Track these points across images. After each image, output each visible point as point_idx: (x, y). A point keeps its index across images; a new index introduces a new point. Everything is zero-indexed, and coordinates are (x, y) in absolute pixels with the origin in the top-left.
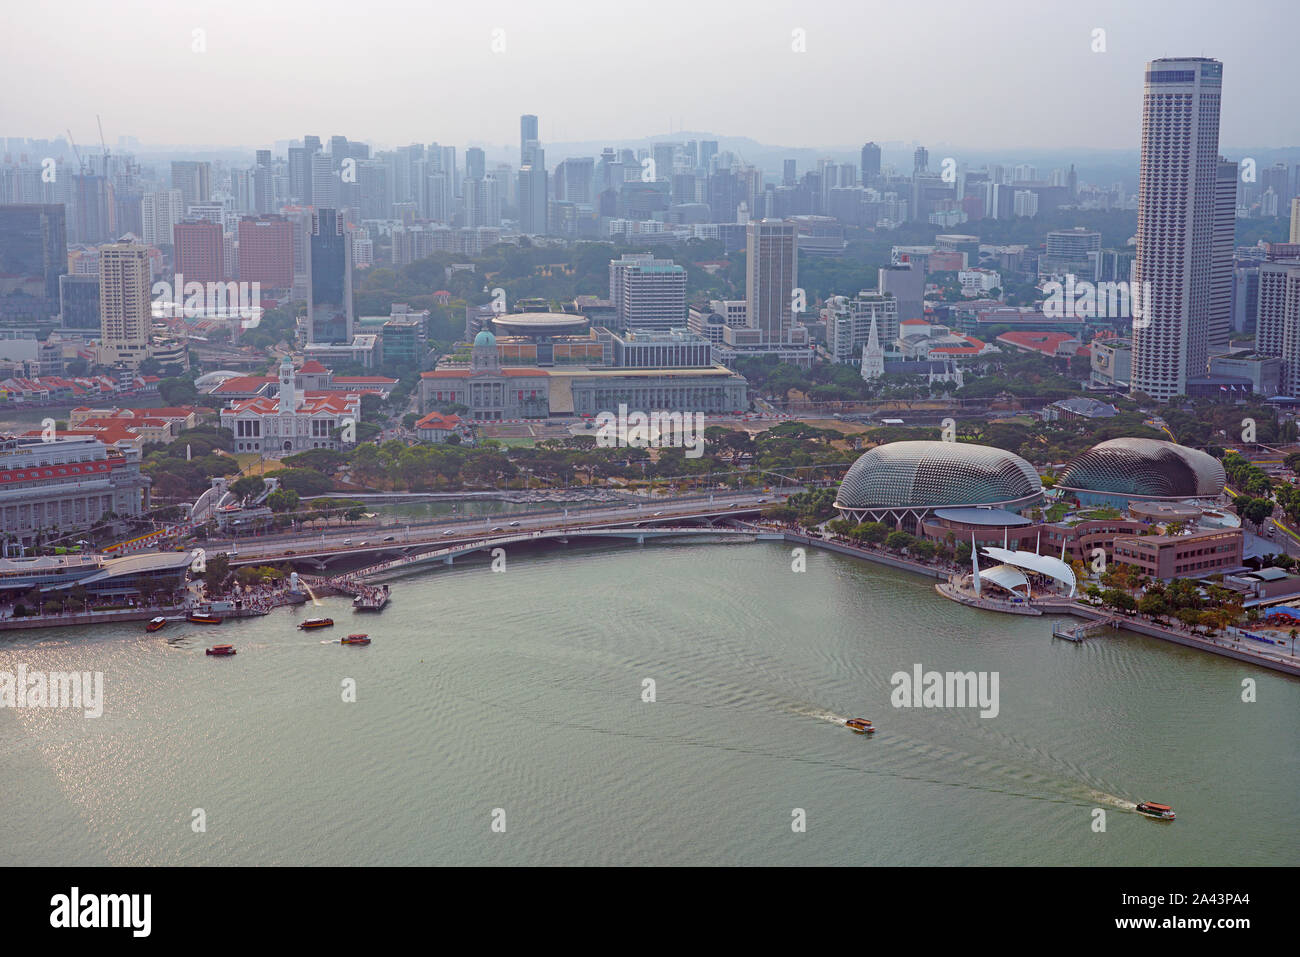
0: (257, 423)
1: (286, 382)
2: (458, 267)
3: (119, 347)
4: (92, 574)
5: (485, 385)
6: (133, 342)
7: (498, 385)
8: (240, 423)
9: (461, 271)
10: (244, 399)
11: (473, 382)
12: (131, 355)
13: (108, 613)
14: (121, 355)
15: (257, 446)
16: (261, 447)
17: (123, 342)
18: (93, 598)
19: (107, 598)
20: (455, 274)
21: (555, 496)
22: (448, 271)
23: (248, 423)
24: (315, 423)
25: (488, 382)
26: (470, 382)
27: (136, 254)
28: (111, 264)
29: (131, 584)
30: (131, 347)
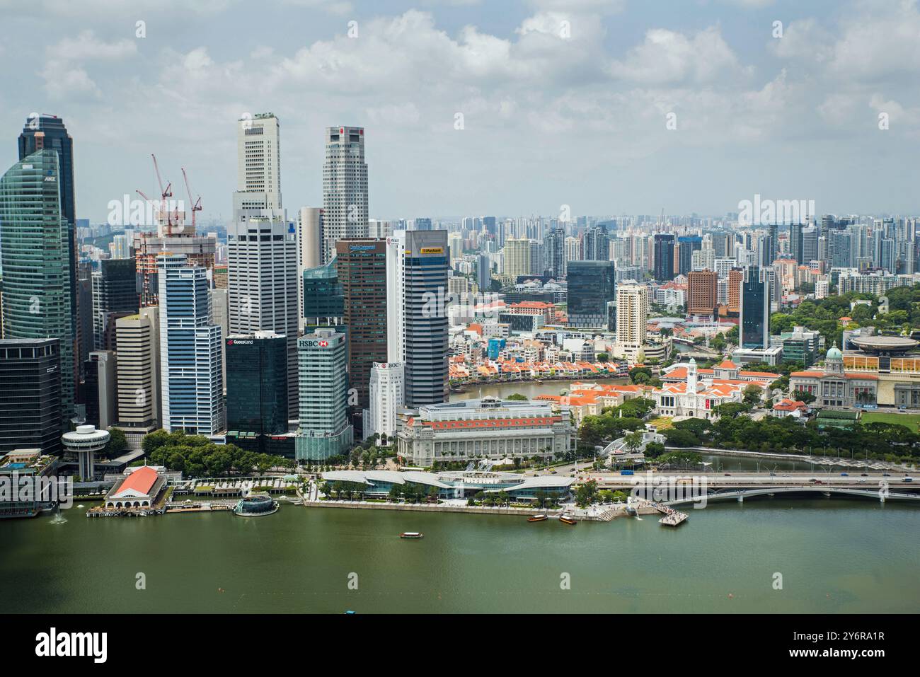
0: (672, 399)
1: (691, 374)
2: (860, 302)
3: (626, 346)
4: (516, 485)
5: (832, 383)
6: (634, 343)
7: (841, 383)
8: (663, 398)
9: (860, 305)
10: (675, 382)
11: (824, 381)
12: (631, 351)
13: (518, 509)
14: (626, 351)
15: (672, 412)
16: (674, 413)
17: (628, 343)
18: (514, 499)
19: (521, 500)
20: (856, 307)
21: (843, 463)
22: (853, 305)
23: (667, 398)
24: (707, 400)
25: (834, 381)
26: (821, 380)
27: (637, 292)
28: (623, 298)
29: (534, 494)
30: (632, 346)
